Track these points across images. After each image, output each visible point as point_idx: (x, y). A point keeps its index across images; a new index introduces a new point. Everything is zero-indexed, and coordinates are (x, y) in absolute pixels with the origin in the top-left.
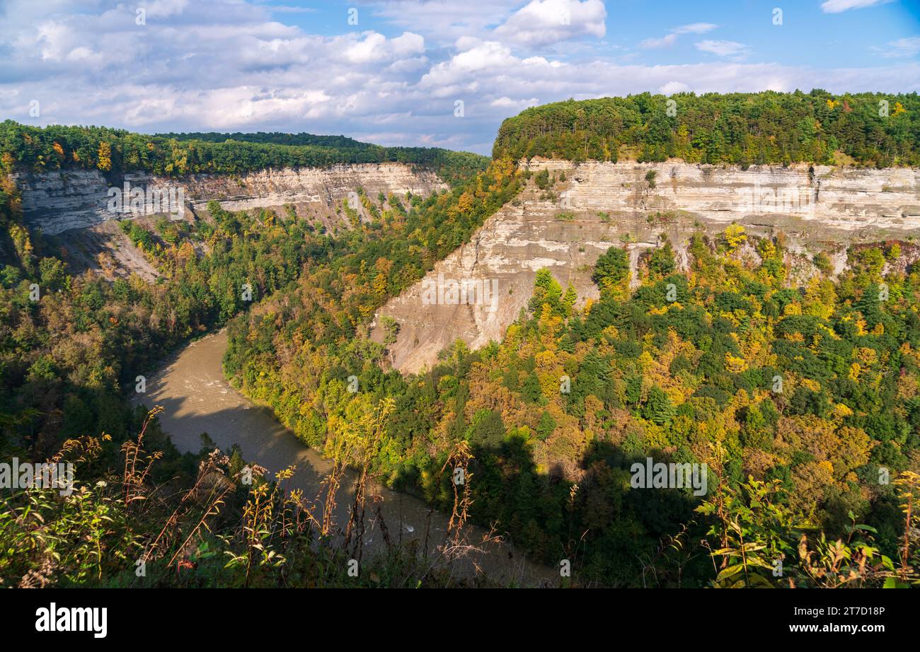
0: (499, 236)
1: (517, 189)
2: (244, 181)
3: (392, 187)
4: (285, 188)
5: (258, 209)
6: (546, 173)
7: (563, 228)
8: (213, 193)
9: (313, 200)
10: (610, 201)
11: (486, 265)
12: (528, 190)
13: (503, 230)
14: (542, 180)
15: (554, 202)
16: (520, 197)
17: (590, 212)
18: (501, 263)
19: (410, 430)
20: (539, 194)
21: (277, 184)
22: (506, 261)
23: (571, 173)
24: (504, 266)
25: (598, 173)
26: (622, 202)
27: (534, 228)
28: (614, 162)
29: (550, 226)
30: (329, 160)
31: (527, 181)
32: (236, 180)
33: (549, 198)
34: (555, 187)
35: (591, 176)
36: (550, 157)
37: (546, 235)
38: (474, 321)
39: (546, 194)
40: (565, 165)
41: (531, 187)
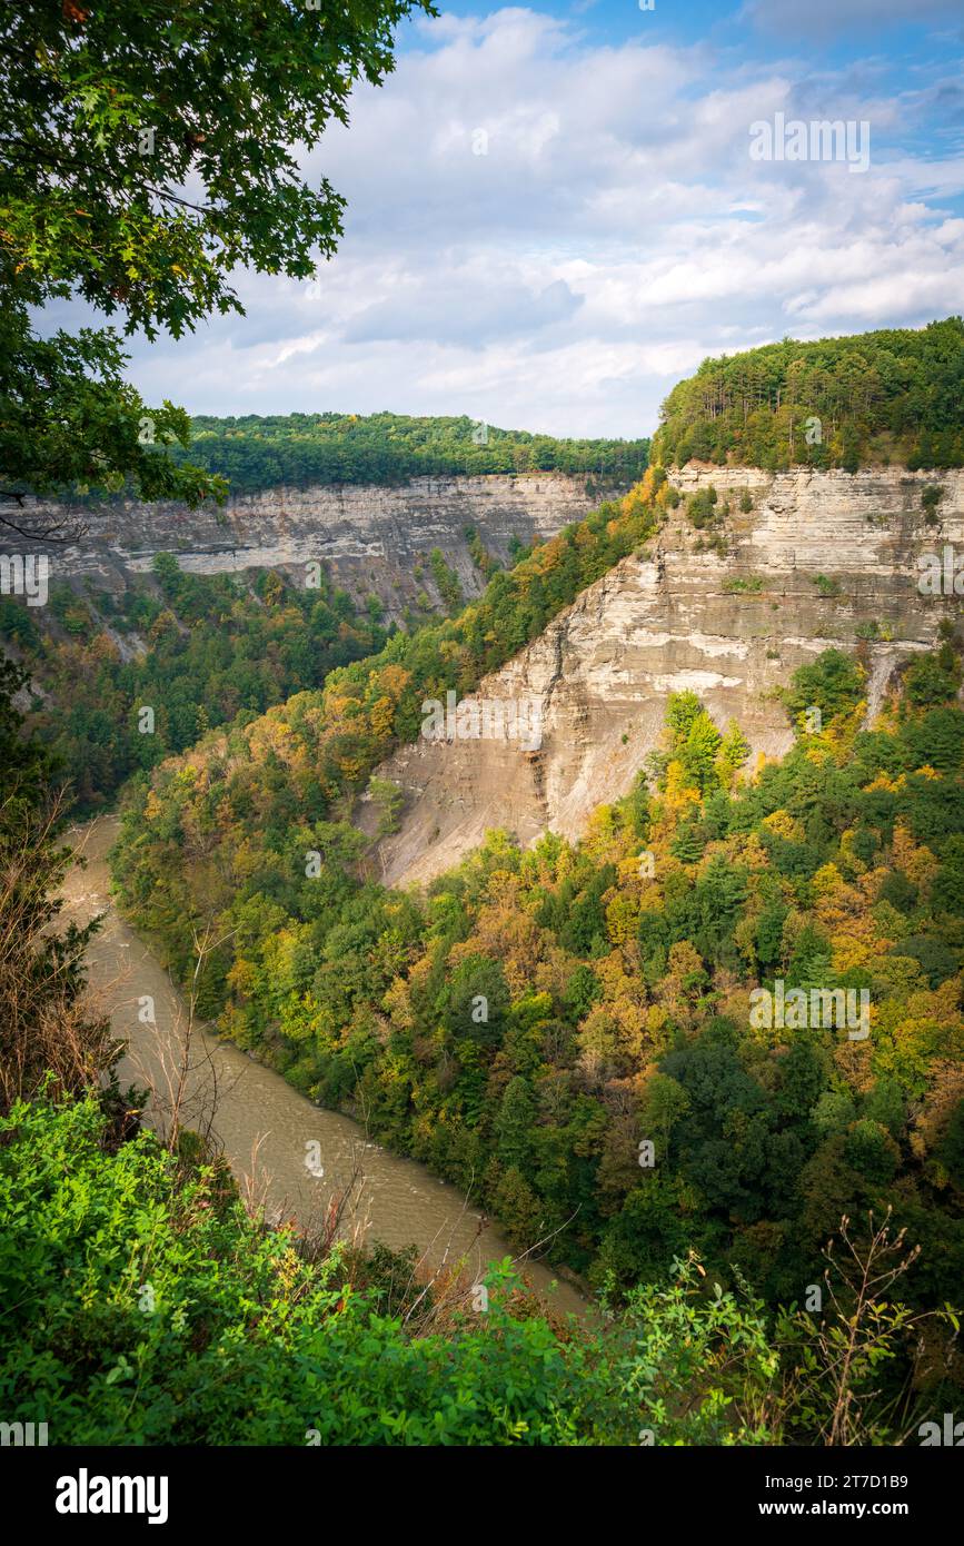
0: (611, 625)
1: (646, 528)
2: (230, 513)
3: (542, 524)
4: (313, 527)
5: (255, 572)
6: (712, 496)
7: (737, 609)
8: (166, 537)
9: (370, 552)
10: (844, 552)
11: (580, 684)
12: (670, 530)
13: (619, 612)
14: (704, 510)
15: (722, 555)
16: (651, 546)
17: (799, 577)
18: (614, 679)
19: (348, 989)
20: (693, 539)
21: (296, 519)
22: (624, 676)
23: (763, 492)
24: (620, 687)
25: (817, 494)
26: (868, 554)
27: (682, 608)
28: (852, 468)
29: (712, 605)
30: (405, 470)
31: (670, 512)
32: (213, 512)
33: (711, 547)
34: (729, 523)
35: (803, 501)
36: (722, 463)
37: (704, 624)
38: (542, 794)
39: (707, 539)
40: (753, 478)
41: (678, 524)
